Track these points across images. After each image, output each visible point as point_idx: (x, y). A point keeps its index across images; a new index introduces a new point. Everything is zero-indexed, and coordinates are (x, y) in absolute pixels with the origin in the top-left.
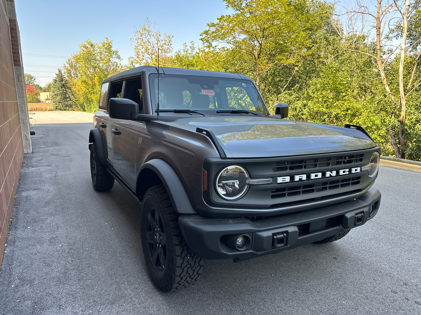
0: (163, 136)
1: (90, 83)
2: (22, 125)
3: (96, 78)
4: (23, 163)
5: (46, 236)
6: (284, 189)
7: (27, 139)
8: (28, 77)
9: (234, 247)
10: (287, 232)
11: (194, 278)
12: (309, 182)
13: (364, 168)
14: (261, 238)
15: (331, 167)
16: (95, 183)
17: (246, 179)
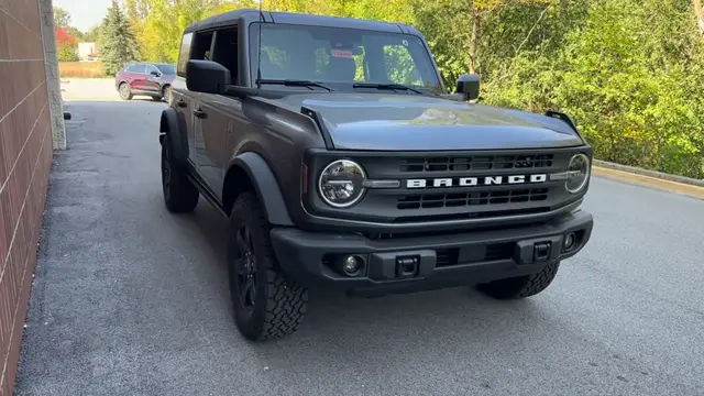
0: (266, 123)
1: (170, 27)
2: (51, 100)
3: (181, 18)
4: (53, 164)
5: (92, 268)
6: (417, 197)
7: (58, 126)
8: (58, 13)
9: (340, 271)
10: (418, 257)
11: (295, 319)
12: (456, 190)
13: (553, 177)
14: (380, 261)
15: (493, 170)
16: (168, 197)
17: (362, 180)
